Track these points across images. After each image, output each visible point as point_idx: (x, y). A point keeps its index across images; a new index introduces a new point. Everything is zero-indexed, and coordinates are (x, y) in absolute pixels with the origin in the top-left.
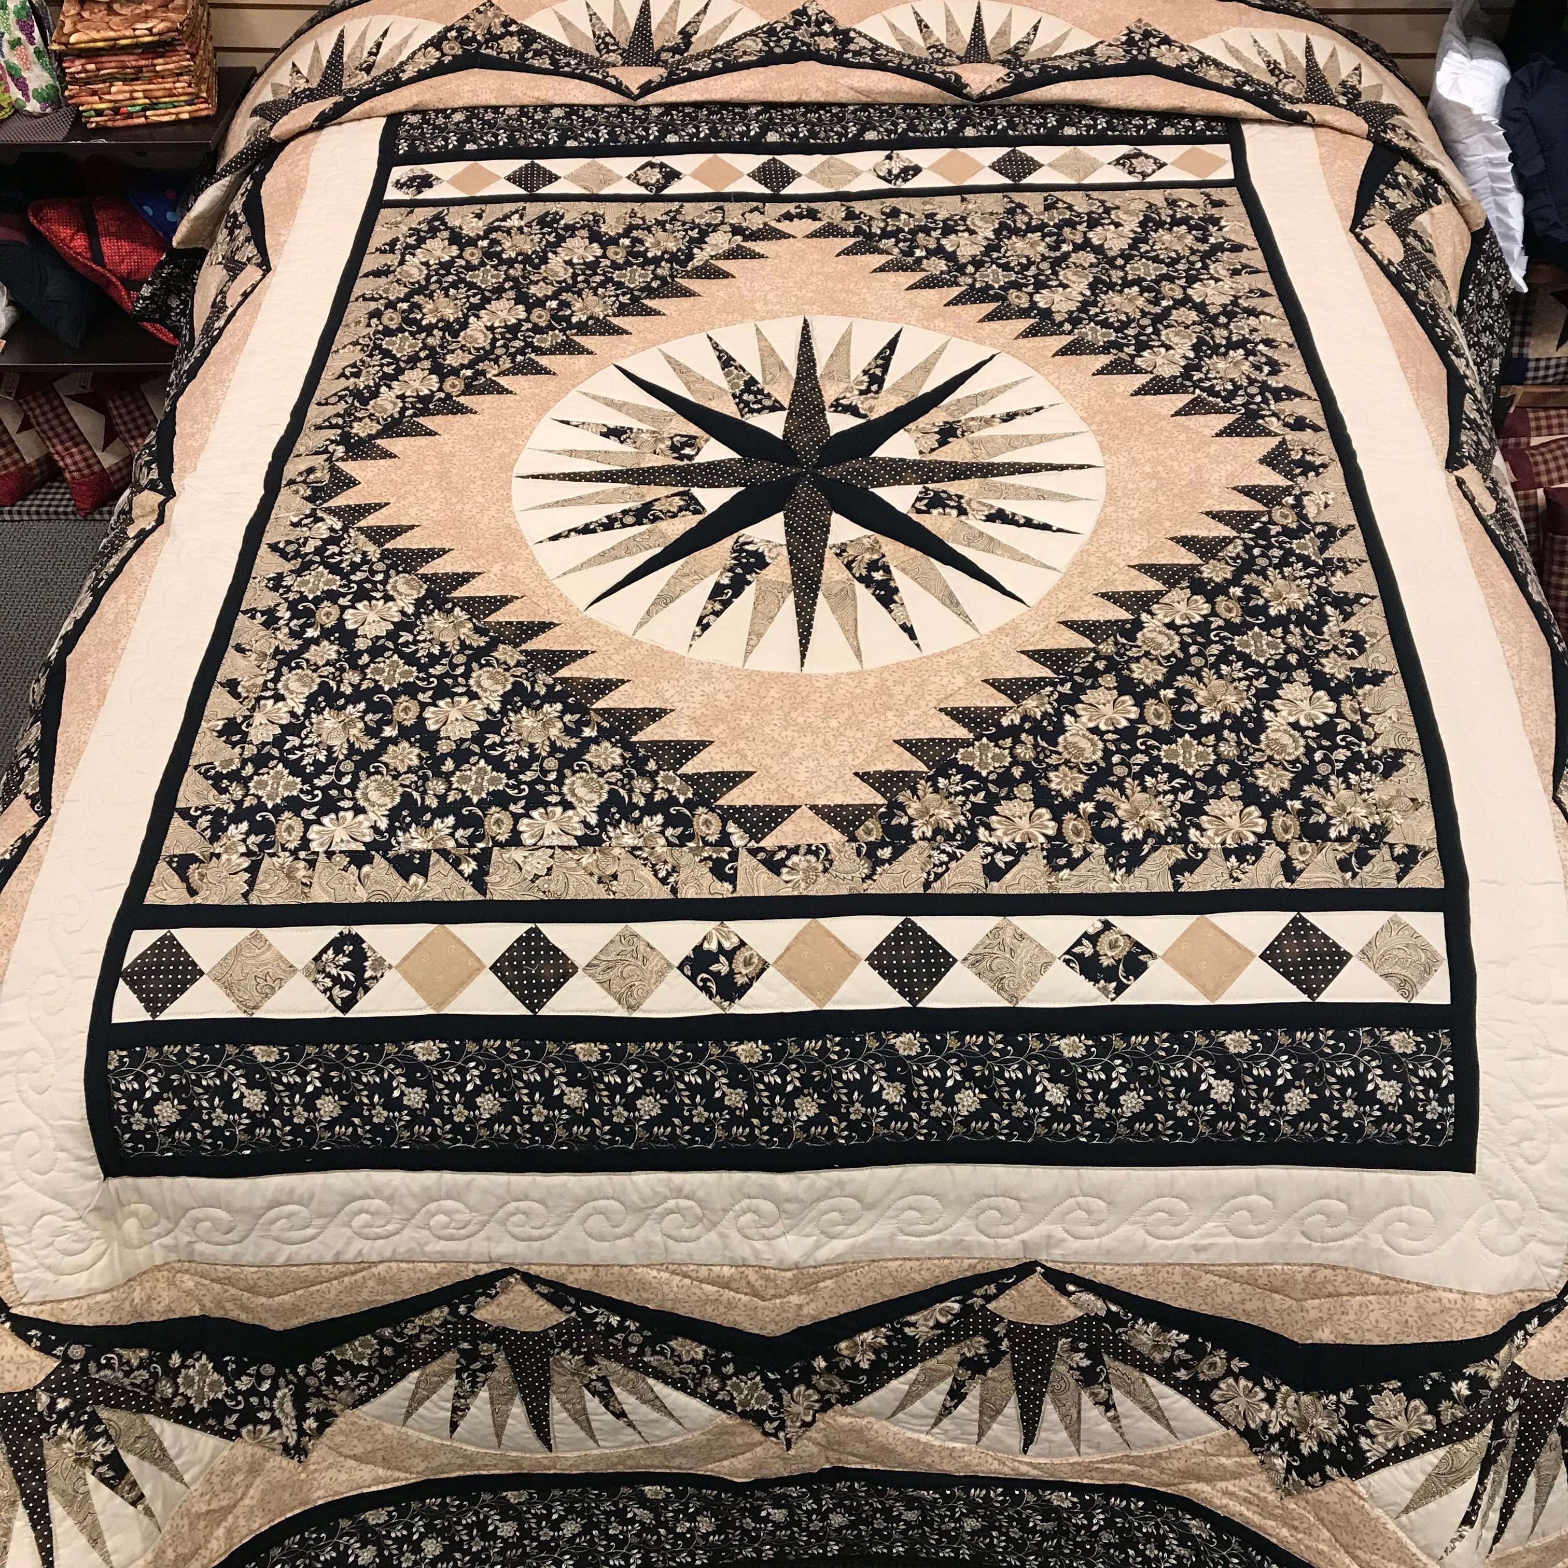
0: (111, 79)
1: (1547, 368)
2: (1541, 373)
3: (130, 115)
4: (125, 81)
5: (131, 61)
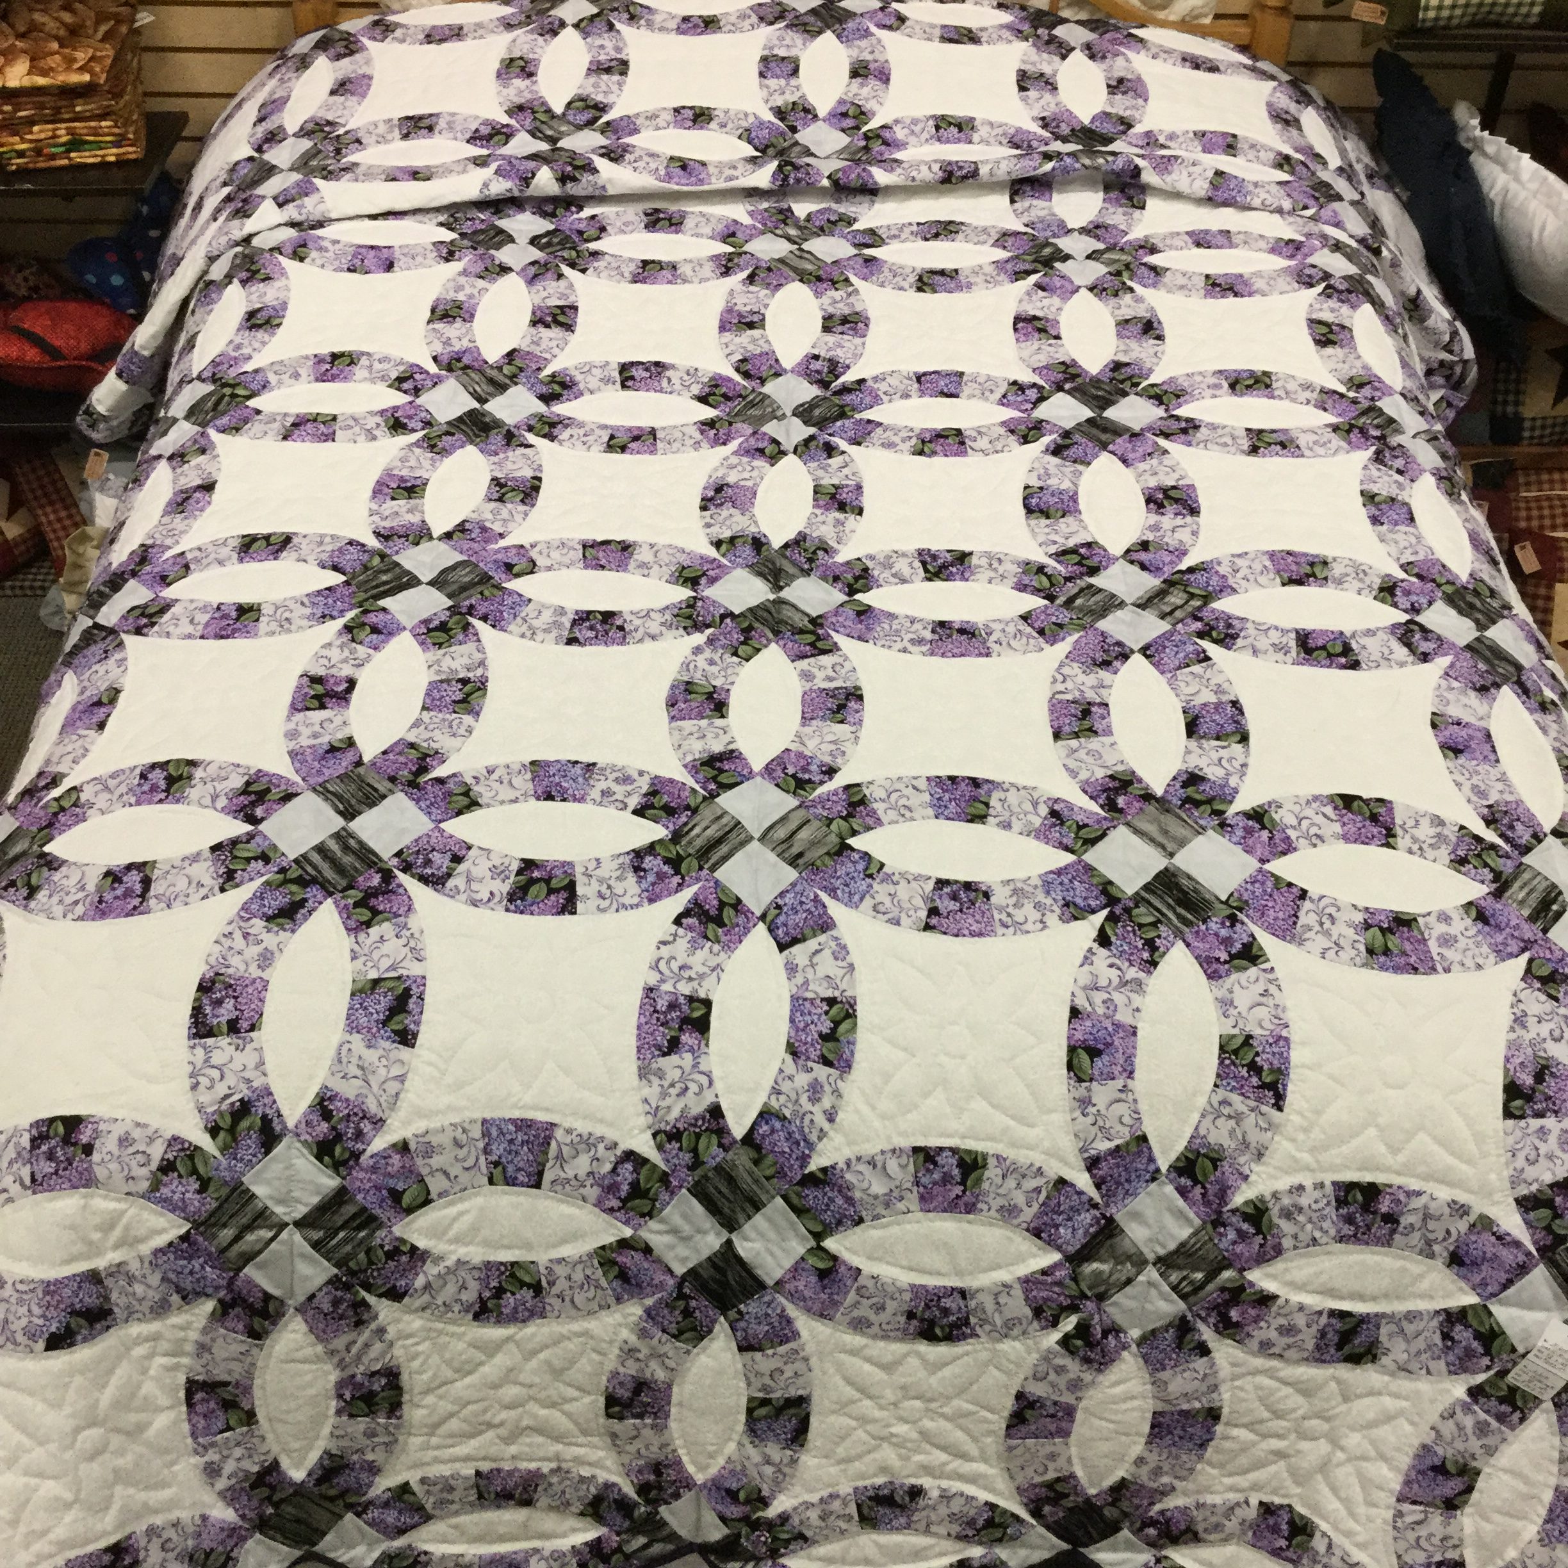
1: (1543, 427)
2: (1537, 433)
3: (53, 157)
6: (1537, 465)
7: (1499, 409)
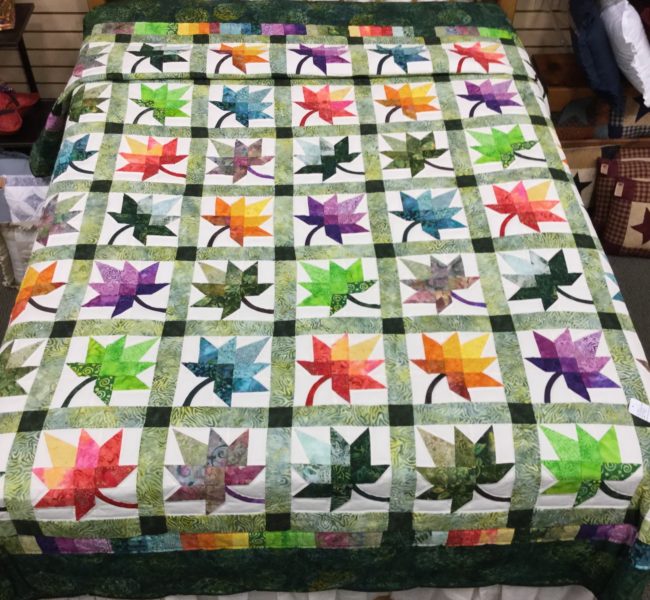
1: (631, 131)
2: (629, 133)
6: (628, 146)
7: (612, 123)
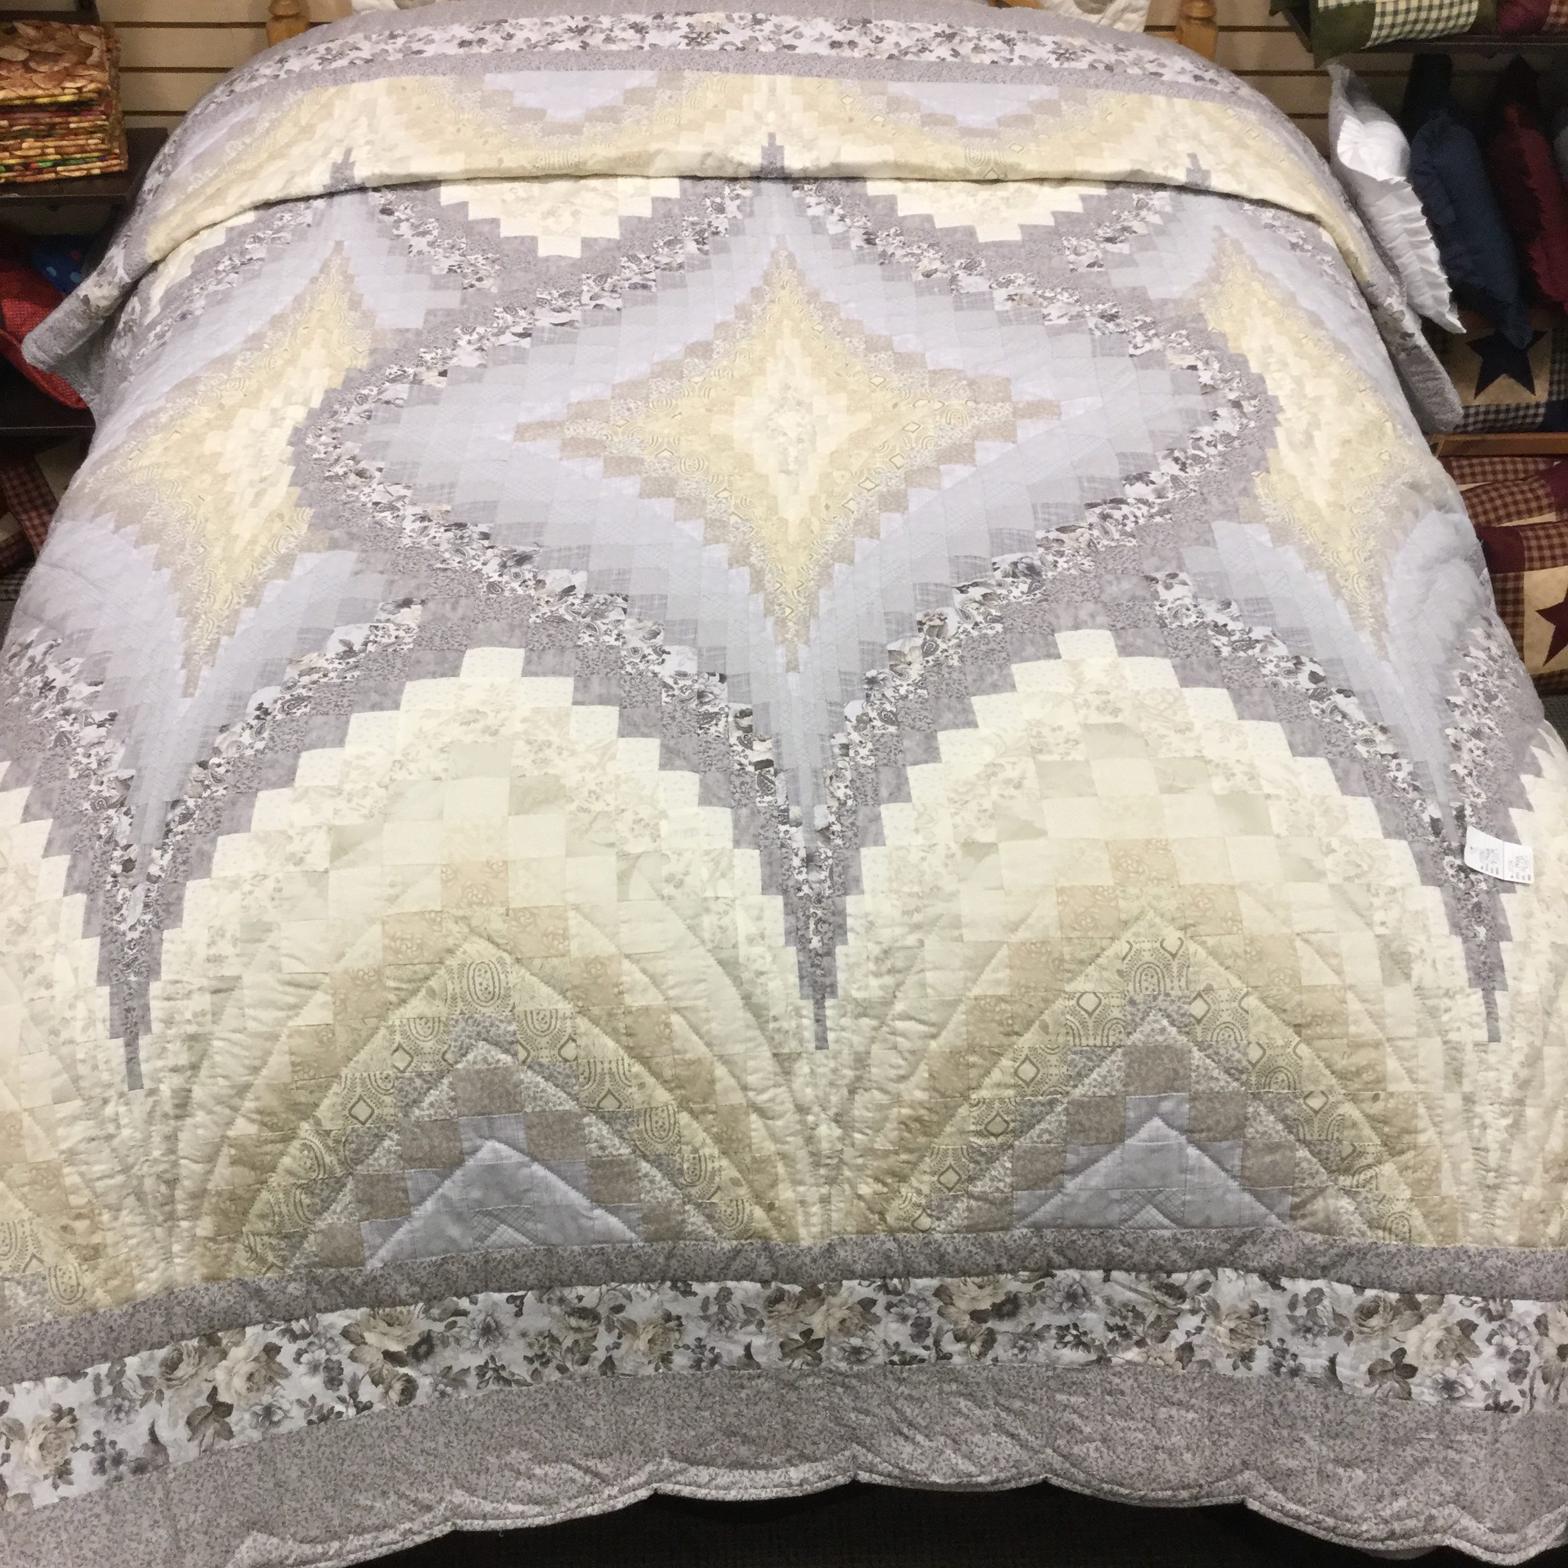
0: (22, 135)
3: (40, 171)
4: (38, 137)
5: (45, 118)
